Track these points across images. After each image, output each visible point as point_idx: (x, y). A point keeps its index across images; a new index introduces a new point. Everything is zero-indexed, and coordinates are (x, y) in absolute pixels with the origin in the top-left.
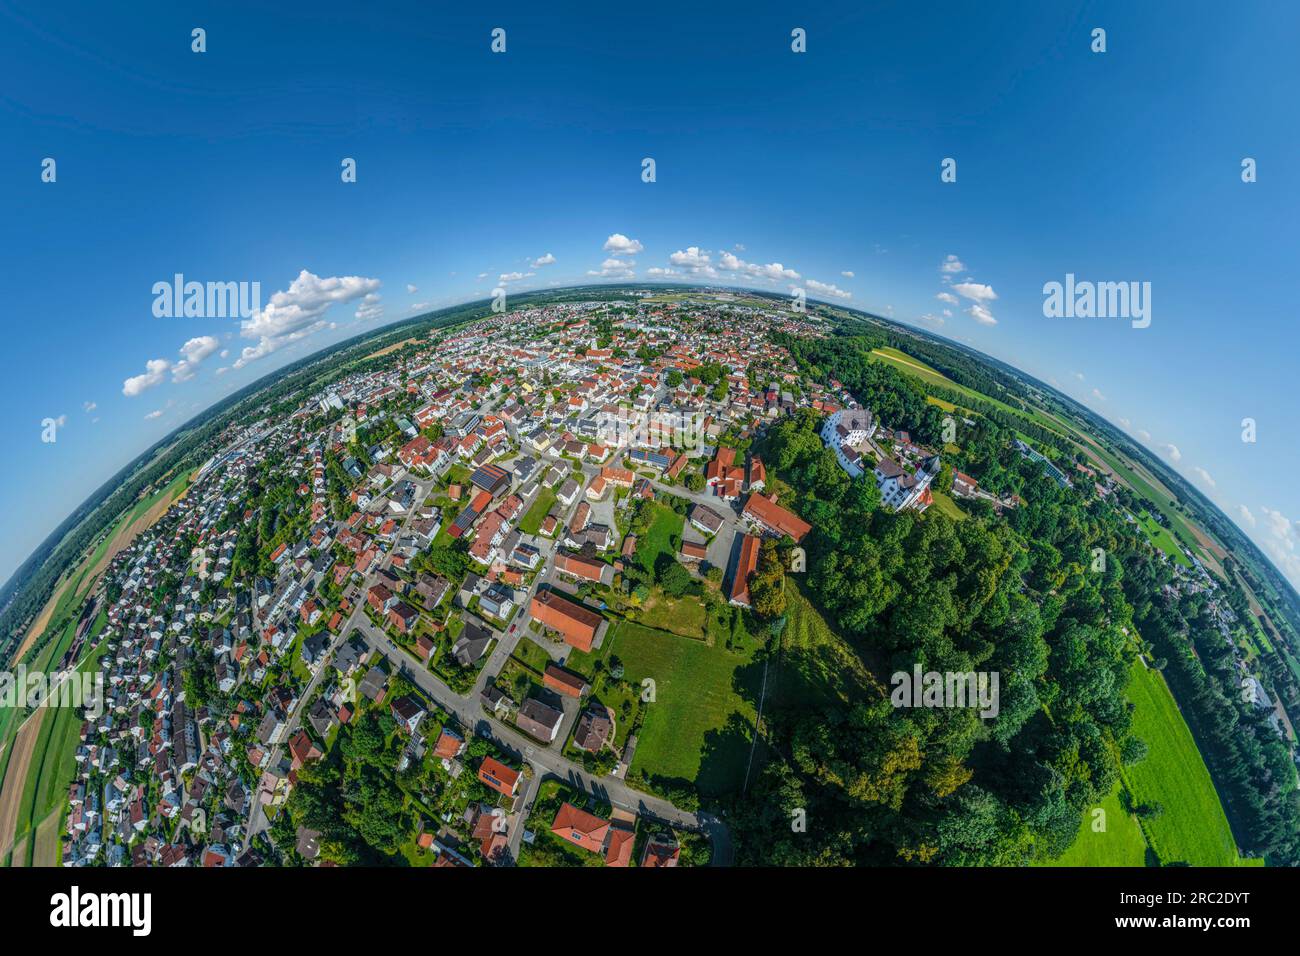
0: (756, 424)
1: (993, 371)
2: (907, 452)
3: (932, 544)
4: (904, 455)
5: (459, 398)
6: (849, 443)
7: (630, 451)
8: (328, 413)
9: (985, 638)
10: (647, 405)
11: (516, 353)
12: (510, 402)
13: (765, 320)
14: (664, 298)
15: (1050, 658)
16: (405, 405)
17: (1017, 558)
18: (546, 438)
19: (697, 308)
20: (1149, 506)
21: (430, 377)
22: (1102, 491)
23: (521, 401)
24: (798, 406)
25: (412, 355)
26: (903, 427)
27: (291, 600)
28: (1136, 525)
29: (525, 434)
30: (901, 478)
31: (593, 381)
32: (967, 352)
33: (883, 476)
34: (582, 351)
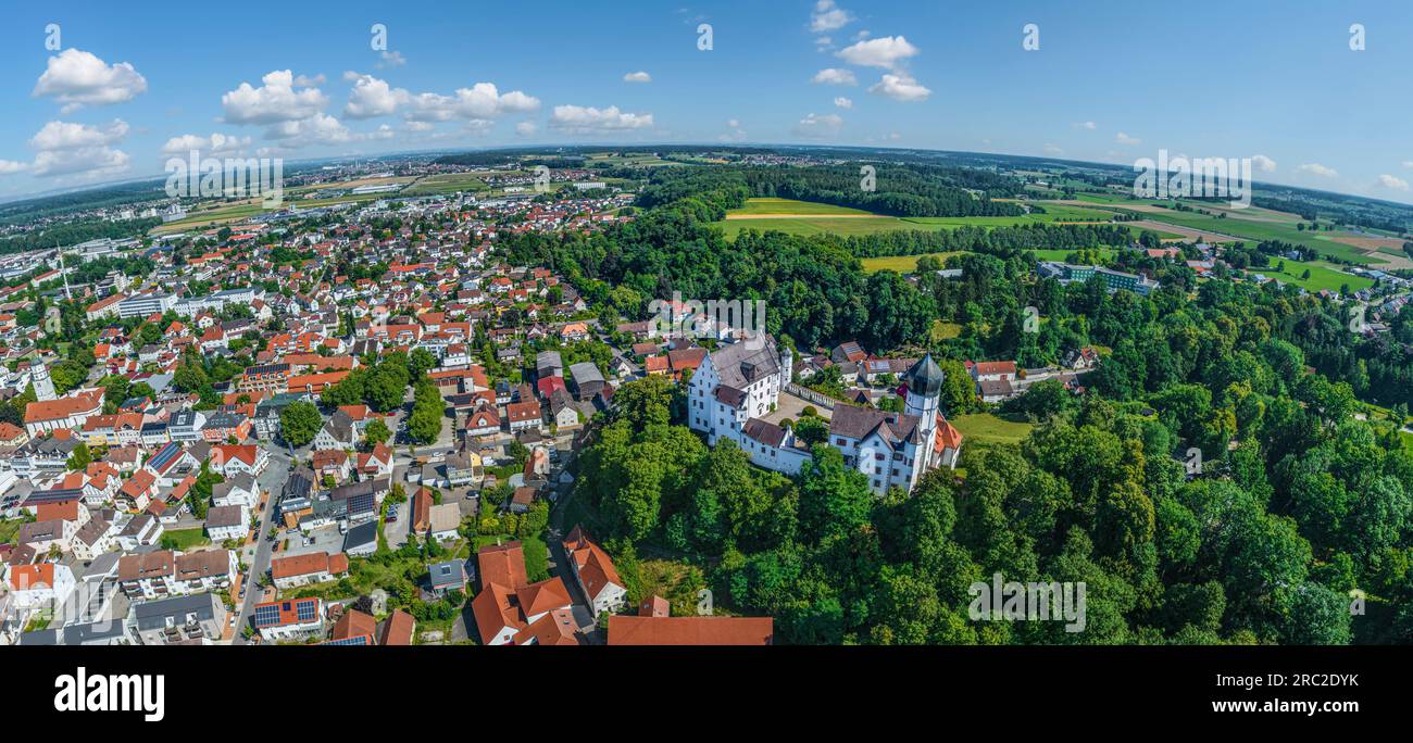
0: (539, 463)
1: (953, 173)
2: (871, 377)
3: (1006, 507)
4: (867, 385)
6: (753, 413)
9: (1196, 582)
10: (246, 519)
13: (482, 217)
15: (1302, 531)
17: (1148, 437)
19: (311, 224)
20: (1275, 248)
22: (1203, 267)
24: (615, 383)
26: (841, 335)
28: (1274, 281)
30: (885, 426)
32: (897, 157)
33: (850, 442)
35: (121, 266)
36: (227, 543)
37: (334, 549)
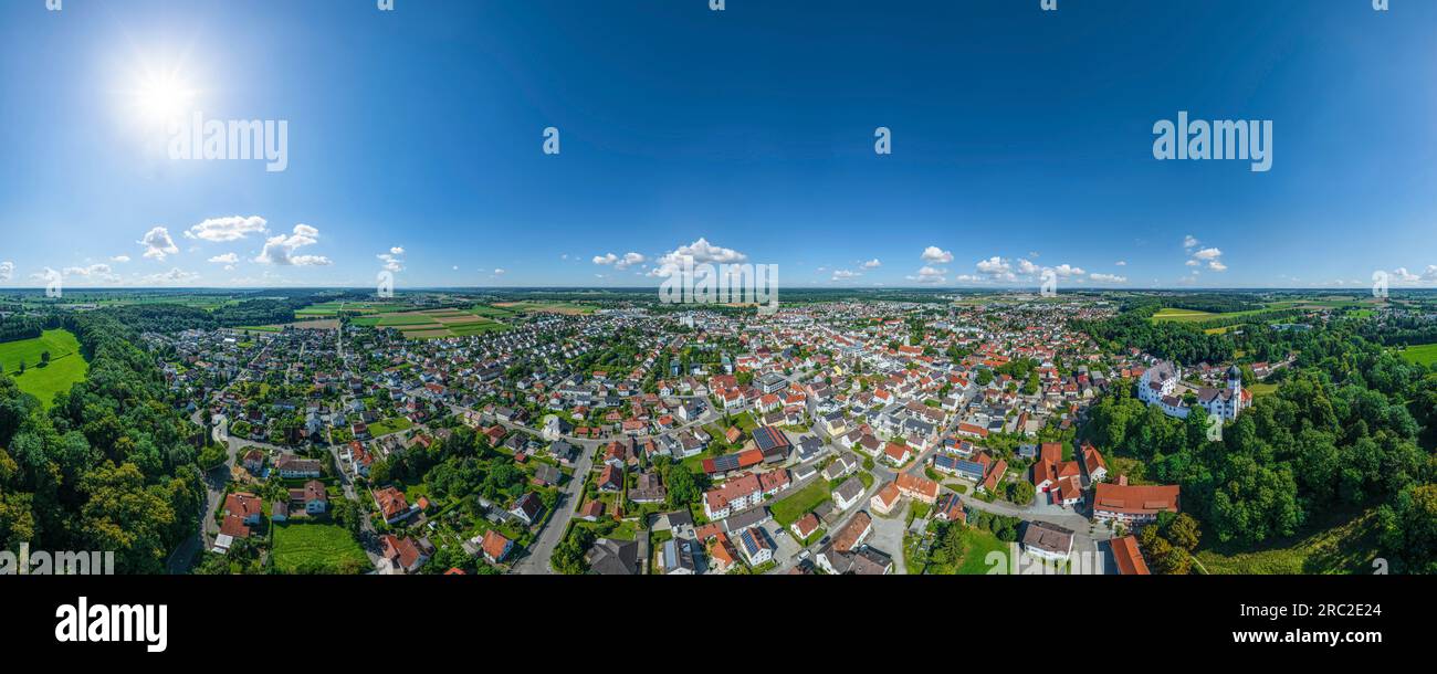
0: (1074, 410)
5: (777, 360)
6: (1166, 393)
7: (935, 457)
10: (956, 405)
11: (836, 337)
12: (818, 379)
14: (973, 301)
16: (733, 347)
18: (842, 424)
19: (1002, 309)
21: (760, 335)
23: (828, 381)
24: (1109, 379)
29: (823, 414)
30: (1220, 394)
31: (902, 376)
33: (1207, 402)
34: (894, 346)
35: (938, 312)
36: (947, 411)
37: (984, 426)
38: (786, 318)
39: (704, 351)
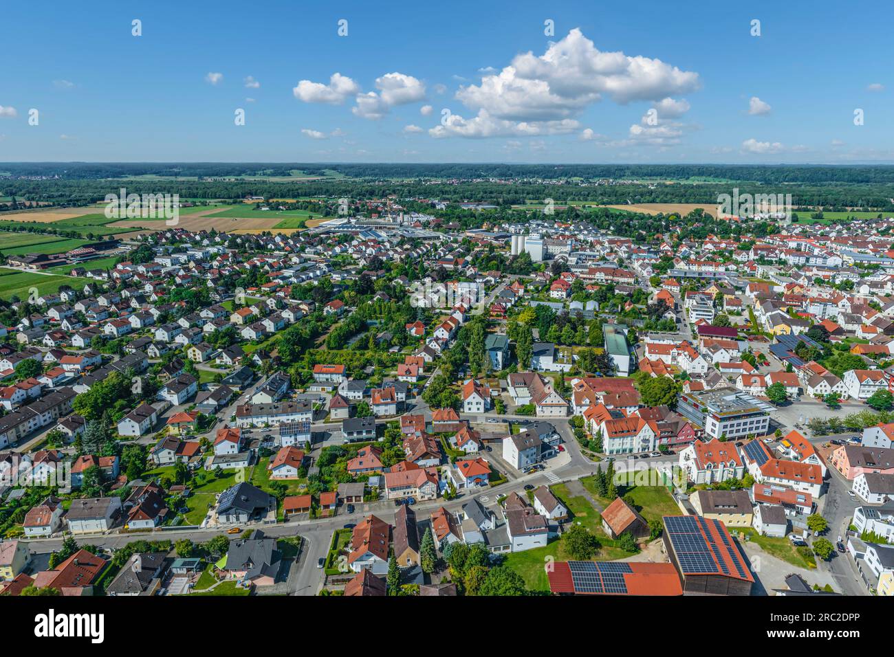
5: (751, 360)
8: (516, 257)
16: (637, 314)
21: (713, 290)
25: (700, 236)
27: (286, 429)
38: (798, 250)
39: (566, 318)
